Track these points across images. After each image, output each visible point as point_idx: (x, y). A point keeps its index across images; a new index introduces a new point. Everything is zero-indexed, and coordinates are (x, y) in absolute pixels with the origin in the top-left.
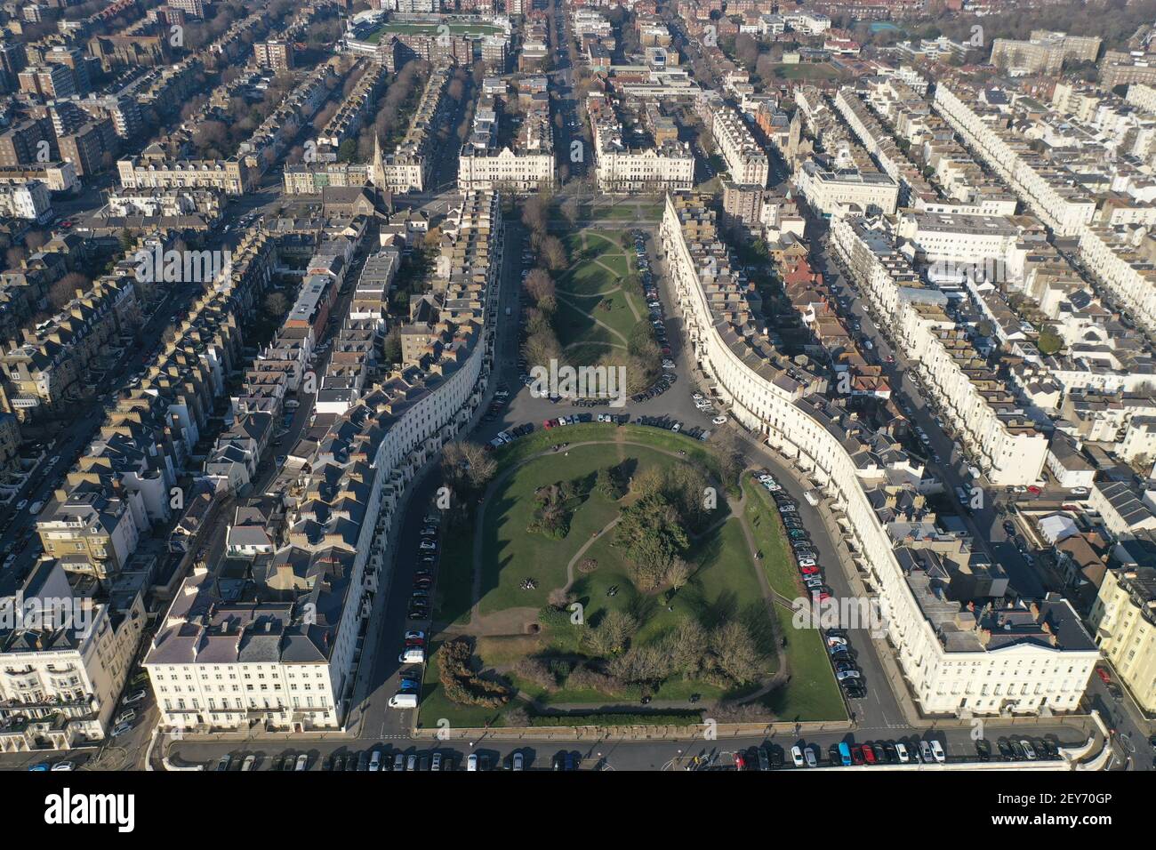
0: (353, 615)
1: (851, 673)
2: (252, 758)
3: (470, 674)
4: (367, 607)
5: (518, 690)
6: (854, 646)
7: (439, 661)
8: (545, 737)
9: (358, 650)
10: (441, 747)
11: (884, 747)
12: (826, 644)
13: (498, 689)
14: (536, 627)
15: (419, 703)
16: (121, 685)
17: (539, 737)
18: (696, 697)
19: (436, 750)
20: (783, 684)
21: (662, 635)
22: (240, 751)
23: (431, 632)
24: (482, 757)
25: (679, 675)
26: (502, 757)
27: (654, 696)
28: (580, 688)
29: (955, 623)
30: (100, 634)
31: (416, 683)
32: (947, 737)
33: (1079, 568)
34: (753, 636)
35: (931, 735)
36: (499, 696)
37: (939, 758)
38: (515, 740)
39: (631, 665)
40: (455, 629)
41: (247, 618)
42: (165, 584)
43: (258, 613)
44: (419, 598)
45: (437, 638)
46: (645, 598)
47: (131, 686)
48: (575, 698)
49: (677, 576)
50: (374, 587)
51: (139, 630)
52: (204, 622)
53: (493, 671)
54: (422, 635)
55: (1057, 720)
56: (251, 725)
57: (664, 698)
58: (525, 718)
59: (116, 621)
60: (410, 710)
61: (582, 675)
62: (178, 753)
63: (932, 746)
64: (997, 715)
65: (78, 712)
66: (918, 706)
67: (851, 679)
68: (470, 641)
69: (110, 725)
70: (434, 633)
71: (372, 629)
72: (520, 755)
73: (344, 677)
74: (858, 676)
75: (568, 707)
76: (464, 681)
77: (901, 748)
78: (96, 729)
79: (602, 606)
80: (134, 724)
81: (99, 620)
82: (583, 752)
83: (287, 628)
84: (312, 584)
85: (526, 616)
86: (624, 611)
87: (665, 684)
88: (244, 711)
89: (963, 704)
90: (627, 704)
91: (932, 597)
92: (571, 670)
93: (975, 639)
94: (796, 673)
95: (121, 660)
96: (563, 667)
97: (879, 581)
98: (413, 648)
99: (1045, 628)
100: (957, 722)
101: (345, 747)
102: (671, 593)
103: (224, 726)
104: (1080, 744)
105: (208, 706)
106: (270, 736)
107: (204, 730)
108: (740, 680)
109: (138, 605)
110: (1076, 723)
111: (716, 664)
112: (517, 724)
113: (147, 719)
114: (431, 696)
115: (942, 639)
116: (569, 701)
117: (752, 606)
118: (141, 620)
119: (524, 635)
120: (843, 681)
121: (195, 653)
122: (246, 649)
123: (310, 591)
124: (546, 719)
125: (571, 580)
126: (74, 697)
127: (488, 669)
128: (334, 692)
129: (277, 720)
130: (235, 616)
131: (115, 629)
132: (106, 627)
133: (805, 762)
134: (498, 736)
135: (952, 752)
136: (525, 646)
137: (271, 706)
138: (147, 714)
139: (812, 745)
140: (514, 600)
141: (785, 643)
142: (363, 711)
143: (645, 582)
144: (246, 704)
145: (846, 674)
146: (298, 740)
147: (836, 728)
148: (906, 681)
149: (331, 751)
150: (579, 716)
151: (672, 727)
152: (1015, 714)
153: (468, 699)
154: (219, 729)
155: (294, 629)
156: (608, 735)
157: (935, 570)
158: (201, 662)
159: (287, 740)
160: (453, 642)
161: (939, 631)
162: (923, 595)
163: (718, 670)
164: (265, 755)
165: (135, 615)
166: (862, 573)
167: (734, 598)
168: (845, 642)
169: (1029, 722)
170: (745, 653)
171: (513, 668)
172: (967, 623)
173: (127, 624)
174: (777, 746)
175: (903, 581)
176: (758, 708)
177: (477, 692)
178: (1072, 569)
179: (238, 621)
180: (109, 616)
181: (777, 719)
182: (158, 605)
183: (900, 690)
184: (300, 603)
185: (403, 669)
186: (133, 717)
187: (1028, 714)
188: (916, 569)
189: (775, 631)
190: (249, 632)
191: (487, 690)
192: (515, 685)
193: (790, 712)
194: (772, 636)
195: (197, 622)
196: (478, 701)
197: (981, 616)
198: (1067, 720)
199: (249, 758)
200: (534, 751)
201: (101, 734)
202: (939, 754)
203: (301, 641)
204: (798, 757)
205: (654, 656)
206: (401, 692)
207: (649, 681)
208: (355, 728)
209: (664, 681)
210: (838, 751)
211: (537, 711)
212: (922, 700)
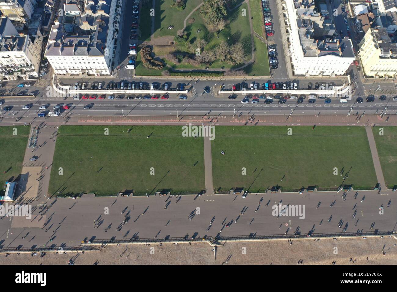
0: (111, 39)
1: (274, 61)
2: (85, 84)
3: (151, 58)
4: (116, 35)
5: (167, 64)
6: (277, 52)
7: (141, 54)
8: (175, 79)
9: (114, 50)
10: (143, 81)
11: (279, 85)
12: (268, 51)
13: (160, 64)
14: (173, 43)
15: (135, 68)
16: (40, 60)
17: (173, 79)
18: (223, 67)
19: (141, 82)
20: (252, 64)
21: (214, 46)
22: (81, 81)
23: (138, 44)
24: (155, 85)
25: (218, 60)
26: (161, 85)
27: (210, 67)
28: (186, 64)
29: (311, 47)
30: (29, 45)
31: (134, 61)
32: (300, 82)
33: (362, 26)
34: (244, 48)
35: (295, 81)
36: (160, 66)
37: (295, 88)
38: (165, 79)
39: (203, 57)
40: (146, 43)
41: (76, 41)
42: (46, 25)
43: (79, 39)
44: (133, 32)
45: (140, 46)
46: (210, 33)
47: (43, 60)
48: (184, 67)
49: (221, 26)
50: (118, 27)
51: (41, 42)
52: (62, 41)
53: (158, 57)
54: (135, 45)
55: (336, 77)
56: (83, 74)
57: (213, 67)
58: (168, 73)
59: (33, 40)
60: (132, 70)
61: (187, 60)
62: (62, 82)
63: (294, 85)
64: (318, 76)
65: (28, 69)
66: (293, 72)
67: (274, 63)
68: (151, 47)
69: (39, 73)
70: (139, 45)
71: (118, 43)
72: (167, 84)
73: (110, 59)
74: (276, 62)
75: (182, 70)
76: (149, 61)
77: (284, 85)
78: (35, 74)
79: (195, 36)
80: (47, 72)
81: (27, 40)
82: (186, 84)
83: (89, 45)
84: (96, 28)
85: (169, 39)
86: (202, 38)
87: (214, 63)
88: (80, 70)
89: (307, 72)
90: (201, 69)
91: (305, 37)
92: (184, 58)
93: (316, 52)
94: (257, 60)
95: (38, 52)
96: (181, 57)
97: (291, 29)
98: (132, 50)
99: (339, 49)
100: (304, 77)
101: (113, 81)
102: (219, 32)
103: (75, 74)
104: (341, 85)
105: (68, 69)
106: (89, 77)
107: (69, 75)
108: (238, 62)
109: (39, 33)
110: (342, 79)
111: (231, 57)
112: (166, 75)
113: (50, 71)
114: (138, 66)
115: (305, 52)
116: (183, 68)
117: (246, 37)
118: (41, 38)
119: (169, 45)
120: (271, 64)
121: (61, 53)
122: (77, 51)
123: (95, 31)
124: (175, 74)
125: (185, 26)
126: (26, 65)
127: (157, 57)
128: (107, 64)
129: (91, 72)
130: (72, 40)
131: (33, 43)
132: (30, 43)
133: (254, 88)
134: (160, 78)
135: (300, 87)
136: (169, 49)
137: (88, 68)
138: (50, 69)
139: (257, 83)
140: (166, 33)
141: (255, 50)
142: (117, 70)
143: (210, 27)
144: (80, 68)
145: (272, 61)
146: (98, 78)
147: (266, 78)
148: (291, 64)
149: (109, 82)
150: (185, 73)
151: (214, 76)
152: (323, 75)
153: (151, 67)
154: (73, 75)
155: (91, 45)
156: (194, 78)
157: (309, 27)
158: (63, 55)
159: (95, 78)
160: (145, 47)
161: (304, 49)
162: (302, 36)
163: (231, 59)
164: (89, 83)
165: (39, 37)
166: (286, 26)
167: (240, 34)
168: (275, 50)
169: (327, 78)
170: (241, 54)
171: (165, 57)
172: (314, 47)
173: (36, 40)
174: (247, 83)
175: (297, 30)
176: (242, 72)
177: (153, 64)
178: (359, 26)
179: (73, 41)
180: (30, 39)
181: (248, 75)
182: (46, 33)
183: (289, 66)
184: (92, 35)
185: (129, 56)
186: (46, 70)
187: (328, 75)
188: (303, 27)
189: (252, 46)
190: (77, 46)
191: (157, 64)
192: (166, 62)
193: (252, 73)
194: (251, 47)
195: (59, 41)
196: (153, 67)
197: (320, 44)
198: (339, 78)
199: (84, 84)
200: (171, 83)
201: (37, 76)
202: (296, 87)
203: (94, 49)
204: (252, 87)
205: (211, 54)
206: (129, 64)
207: (208, 62)
208: (116, 75)
209: (213, 62)
210: (265, 85)
211: (172, 71)
212: (295, 70)
